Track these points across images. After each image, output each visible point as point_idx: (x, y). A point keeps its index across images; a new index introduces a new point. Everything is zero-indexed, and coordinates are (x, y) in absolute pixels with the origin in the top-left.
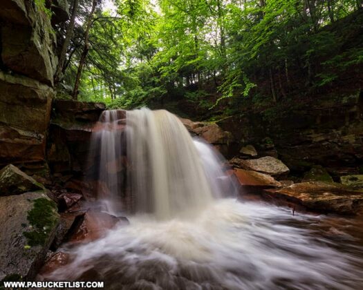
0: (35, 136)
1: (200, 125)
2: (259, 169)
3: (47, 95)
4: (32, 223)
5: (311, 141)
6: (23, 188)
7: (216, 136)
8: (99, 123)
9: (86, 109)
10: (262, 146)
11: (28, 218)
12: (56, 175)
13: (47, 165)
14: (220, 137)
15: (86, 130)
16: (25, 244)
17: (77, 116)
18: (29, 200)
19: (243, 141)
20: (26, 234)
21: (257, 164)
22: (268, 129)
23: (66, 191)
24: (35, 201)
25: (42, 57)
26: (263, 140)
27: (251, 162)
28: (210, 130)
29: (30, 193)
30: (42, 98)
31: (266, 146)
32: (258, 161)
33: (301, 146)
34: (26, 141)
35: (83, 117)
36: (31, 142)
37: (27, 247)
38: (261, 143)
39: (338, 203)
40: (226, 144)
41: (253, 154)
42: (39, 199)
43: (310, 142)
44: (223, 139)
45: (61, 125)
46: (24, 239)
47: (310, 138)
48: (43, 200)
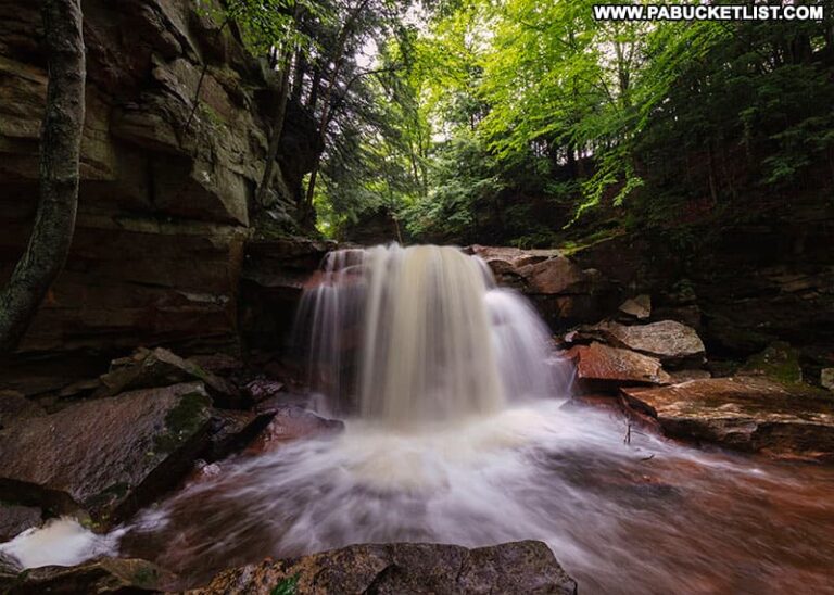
0: (213, 299)
1: (535, 260)
2: (639, 346)
3: (228, 241)
4: (167, 425)
5: (779, 289)
6: (174, 378)
7: (562, 280)
8: (318, 272)
9: (296, 252)
10: (672, 296)
11: (166, 418)
12: (254, 352)
13: (237, 338)
14: (572, 281)
15: (295, 286)
16: (149, 450)
17: (286, 264)
18: (176, 394)
19: (634, 286)
20: (156, 439)
21: (638, 337)
22: (689, 264)
23: (264, 377)
24: (184, 396)
25: (211, 192)
26: (676, 285)
27: (629, 331)
28: (550, 270)
29: (183, 385)
30: (220, 247)
31: (679, 297)
32: (645, 330)
33: (755, 299)
34: (199, 309)
35: (295, 265)
36: (206, 309)
37: (151, 453)
38: (671, 290)
39: (726, 426)
40: (587, 294)
41: (641, 314)
42: (191, 394)
43: (776, 292)
44: (581, 284)
45: (257, 280)
46: (152, 445)
47: (776, 282)
48: (197, 395)
